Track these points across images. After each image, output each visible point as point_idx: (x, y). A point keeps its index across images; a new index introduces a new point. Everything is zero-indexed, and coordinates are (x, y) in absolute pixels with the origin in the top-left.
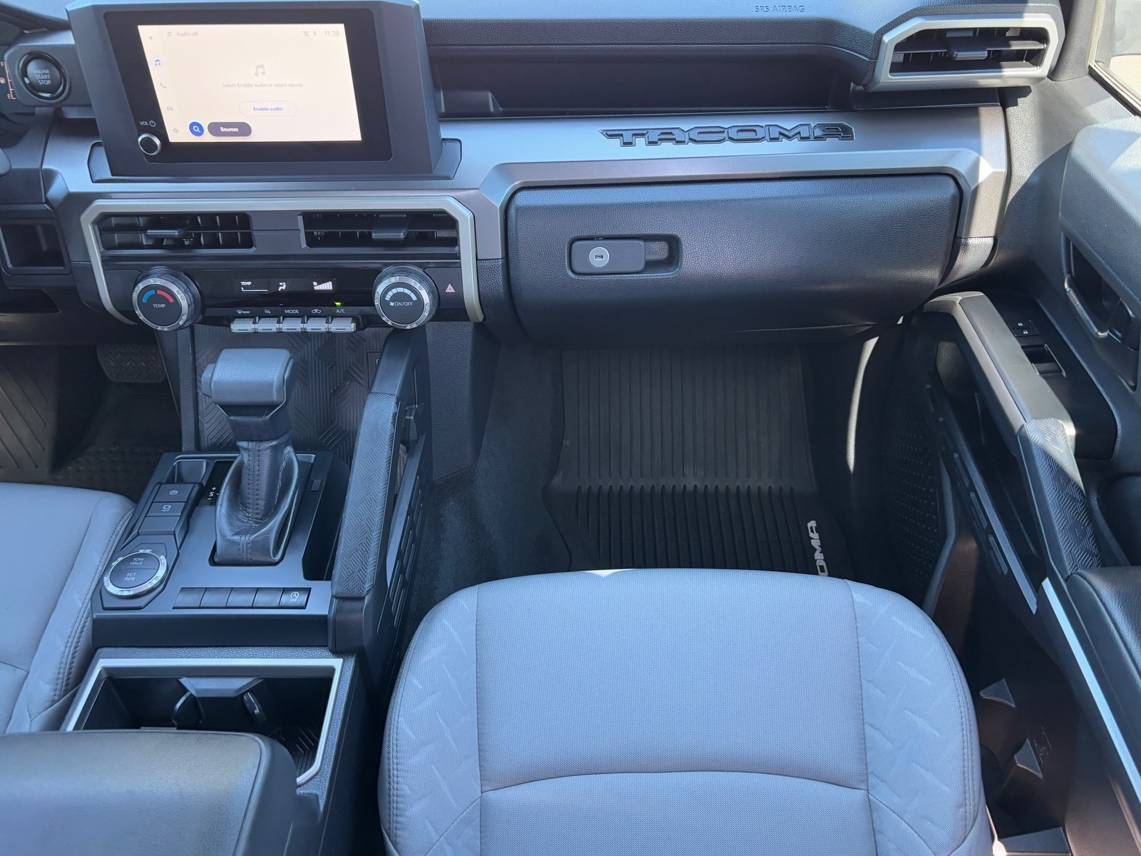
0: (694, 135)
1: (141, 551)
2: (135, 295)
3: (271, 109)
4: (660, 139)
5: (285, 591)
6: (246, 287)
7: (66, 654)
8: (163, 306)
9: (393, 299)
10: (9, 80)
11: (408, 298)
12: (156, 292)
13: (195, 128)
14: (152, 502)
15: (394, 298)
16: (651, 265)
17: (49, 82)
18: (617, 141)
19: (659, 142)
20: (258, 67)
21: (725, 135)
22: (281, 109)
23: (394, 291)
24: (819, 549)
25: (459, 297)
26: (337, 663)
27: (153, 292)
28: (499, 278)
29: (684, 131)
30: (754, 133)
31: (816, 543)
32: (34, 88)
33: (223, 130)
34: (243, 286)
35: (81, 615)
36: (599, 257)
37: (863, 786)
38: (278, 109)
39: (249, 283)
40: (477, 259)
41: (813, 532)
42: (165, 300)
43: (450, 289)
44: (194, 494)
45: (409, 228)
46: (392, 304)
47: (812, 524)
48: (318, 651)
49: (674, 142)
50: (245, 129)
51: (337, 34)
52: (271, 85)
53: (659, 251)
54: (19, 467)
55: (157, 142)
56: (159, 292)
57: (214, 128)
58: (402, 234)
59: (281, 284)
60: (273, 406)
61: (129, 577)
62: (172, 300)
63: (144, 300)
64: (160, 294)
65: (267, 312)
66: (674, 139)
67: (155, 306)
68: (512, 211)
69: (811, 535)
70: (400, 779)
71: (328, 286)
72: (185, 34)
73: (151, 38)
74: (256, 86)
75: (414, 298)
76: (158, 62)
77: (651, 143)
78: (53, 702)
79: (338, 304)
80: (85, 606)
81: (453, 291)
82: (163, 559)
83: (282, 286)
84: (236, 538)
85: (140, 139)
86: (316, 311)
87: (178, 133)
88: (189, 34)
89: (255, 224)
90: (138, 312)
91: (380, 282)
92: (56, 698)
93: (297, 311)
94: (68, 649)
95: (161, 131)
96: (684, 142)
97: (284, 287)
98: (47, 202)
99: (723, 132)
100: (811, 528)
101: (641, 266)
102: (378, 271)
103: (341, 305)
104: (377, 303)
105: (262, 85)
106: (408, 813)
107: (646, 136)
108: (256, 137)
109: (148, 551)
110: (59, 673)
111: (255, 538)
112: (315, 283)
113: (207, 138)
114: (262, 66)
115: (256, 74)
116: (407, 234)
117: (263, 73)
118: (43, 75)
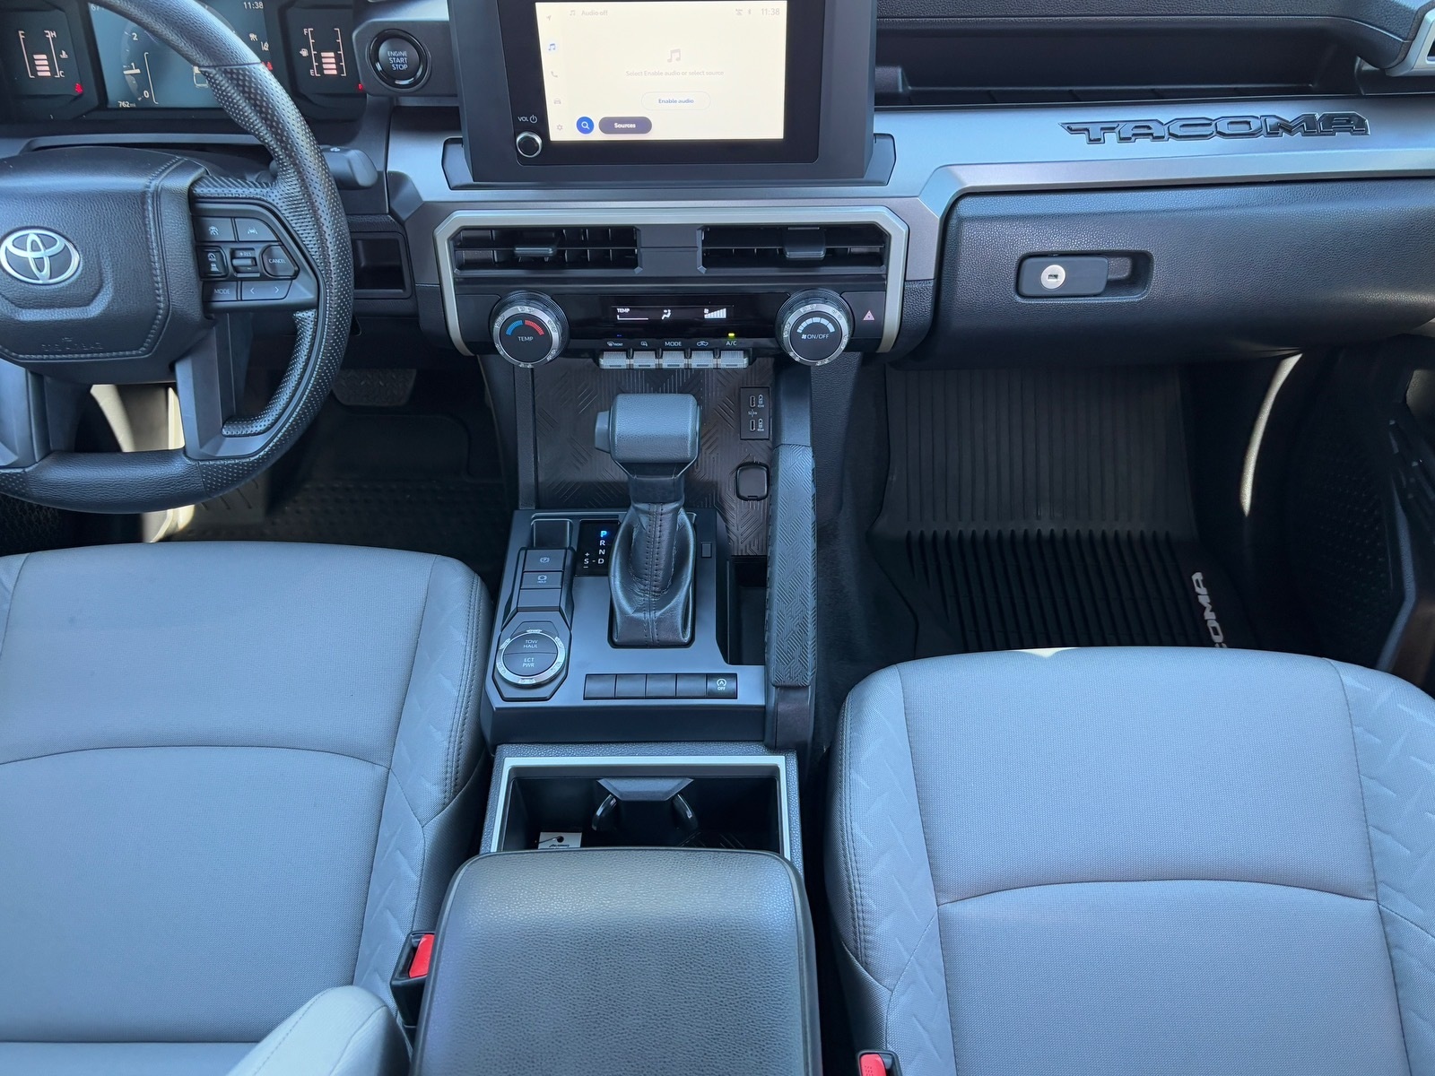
0: (1176, 129)
1: (529, 632)
2: (497, 327)
3: (680, 102)
4: (1134, 135)
5: (709, 677)
6: (622, 315)
7: (451, 750)
8: (530, 339)
9: (805, 331)
10: (313, 53)
11: (824, 329)
12: (524, 323)
13: (584, 124)
14: (523, 572)
15: (807, 330)
16: (1113, 286)
17: (405, 67)
18: (1083, 137)
19: (1133, 138)
20: (672, 52)
21: (1213, 127)
22: (692, 101)
23: (809, 321)
24: (1209, 607)
25: (878, 326)
26: (778, 760)
27: (520, 323)
28: (927, 303)
29: (1162, 124)
30: (1247, 126)
31: (1204, 599)
32: (389, 75)
33: (617, 125)
34: (620, 314)
35: (459, 704)
36: (1054, 276)
37: (1373, 897)
38: (688, 101)
39: (627, 310)
40: (905, 280)
41: (1199, 586)
42: (532, 332)
43: (869, 317)
44: (568, 562)
45: (827, 244)
46: (804, 337)
47: (1198, 576)
48: (754, 747)
49: (1151, 137)
50: (644, 125)
51: (777, 12)
52: (684, 73)
53: (1122, 269)
54: (229, 508)
55: (539, 140)
56: (527, 322)
57: (607, 125)
58: (822, 253)
59: (665, 311)
60: (682, 464)
61: (527, 663)
62: (541, 332)
63: (509, 332)
64: (529, 325)
65: (644, 344)
66: (1152, 134)
67: (521, 338)
68: (953, 222)
69: (1198, 590)
70: (864, 893)
71: (721, 314)
72: (592, 13)
73: (549, 17)
74: (667, 74)
75: (832, 329)
76: (553, 47)
77: (1122, 139)
78: (445, 805)
79: (731, 335)
80: (461, 693)
81: (872, 318)
82: (557, 640)
83: (667, 314)
84: (640, 615)
85: (518, 139)
86: (702, 343)
87: (562, 128)
88: (596, 13)
89: (644, 240)
90: (498, 346)
91: (791, 309)
92: (447, 801)
93: (679, 344)
94: (452, 744)
95: (542, 128)
96: (1163, 137)
97: (668, 316)
98: (392, 212)
99: (1210, 124)
100: (1197, 581)
101: (1101, 287)
102: (785, 297)
103: (736, 336)
104: (786, 335)
105: (674, 73)
106: (878, 931)
107: (1117, 130)
108: (655, 135)
109: (538, 631)
110: (447, 772)
111: (661, 615)
112: (706, 311)
113: (597, 135)
114: (678, 51)
115: (670, 61)
116: (828, 251)
117: (678, 59)
118: (399, 57)
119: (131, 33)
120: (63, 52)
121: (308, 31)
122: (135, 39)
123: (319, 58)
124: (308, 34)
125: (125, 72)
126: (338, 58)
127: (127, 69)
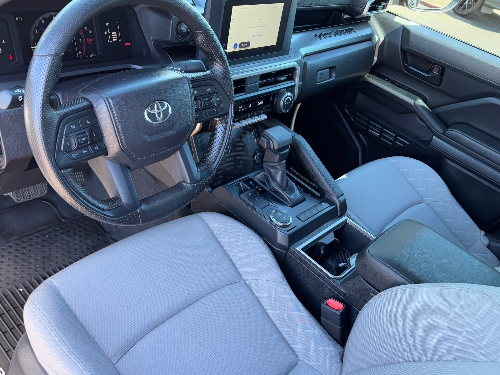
3: (258, 36)
5: (320, 204)
6: (241, 109)
10: (109, 33)
11: (289, 99)
15: (286, 102)
17: (185, 31)
26: (346, 218)
33: (243, 45)
38: (260, 35)
39: (241, 107)
46: (286, 104)
48: (336, 218)
50: (248, 44)
51: (282, 6)
53: (328, 72)
57: (241, 45)
61: (284, 219)
65: (243, 117)
71: (261, 103)
73: (235, 11)
75: (291, 100)
76: (234, 20)
79: (264, 108)
83: (250, 106)
84: (292, 196)
86: (256, 113)
87: (230, 48)
88: (246, 9)
89: (247, 82)
91: (282, 96)
93: (251, 115)
95: (225, 47)
101: (327, 77)
104: (282, 104)
105: (258, 27)
108: (251, 47)
112: (258, 102)
113: (238, 49)
114: (260, 19)
115: (258, 23)
116: (287, 77)
117: (260, 22)
118: (184, 28)
119: (35, 30)
120: (3, 41)
121: (107, 24)
122: (36, 32)
123: (111, 35)
124: (107, 25)
125: (32, 48)
126: (118, 34)
127: (33, 46)
